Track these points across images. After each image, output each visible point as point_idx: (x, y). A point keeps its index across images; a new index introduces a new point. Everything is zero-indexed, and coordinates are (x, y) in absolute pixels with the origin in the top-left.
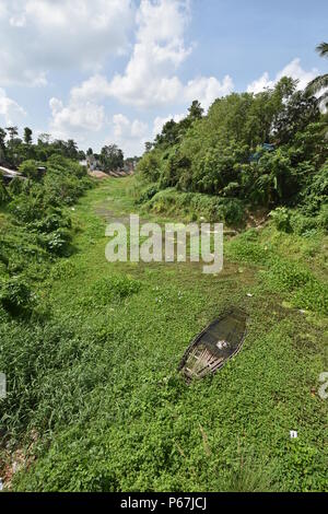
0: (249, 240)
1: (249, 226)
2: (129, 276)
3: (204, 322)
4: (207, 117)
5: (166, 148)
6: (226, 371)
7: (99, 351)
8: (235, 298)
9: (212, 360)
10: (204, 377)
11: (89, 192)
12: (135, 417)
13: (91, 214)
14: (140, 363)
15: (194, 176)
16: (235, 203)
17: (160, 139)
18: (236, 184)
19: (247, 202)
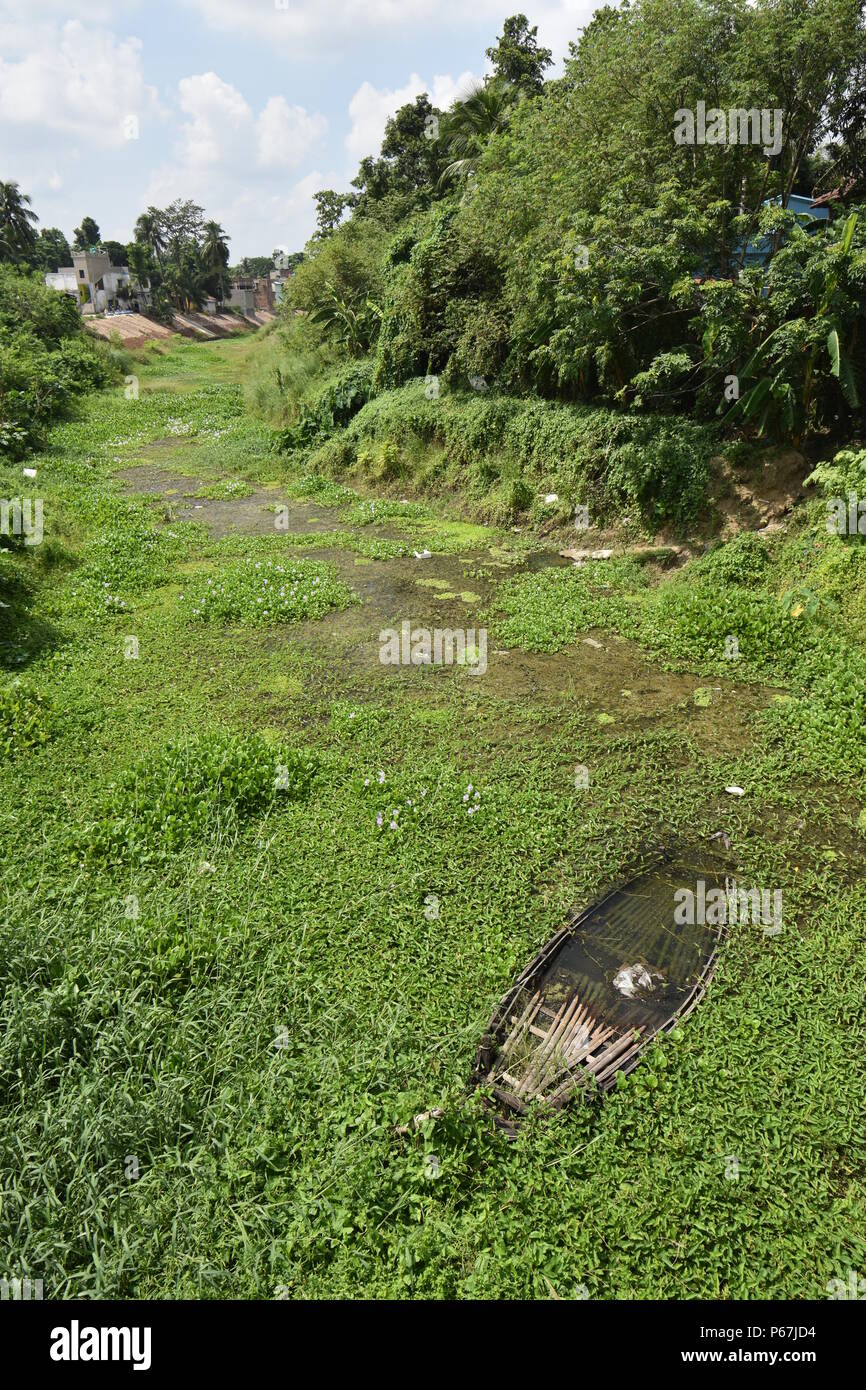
0: (732, 578)
1: (732, 526)
2: (269, 736)
3: (565, 898)
4: (563, 87)
5: (402, 214)
6: (652, 1079)
7: (163, 1028)
8: (679, 806)
9: (599, 1037)
10: (569, 1105)
11: (92, 403)
12: (308, 1267)
13: (103, 493)
14: (324, 1062)
15: (516, 330)
16: (679, 435)
17: (376, 180)
18: (681, 360)
19: (725, 434)
